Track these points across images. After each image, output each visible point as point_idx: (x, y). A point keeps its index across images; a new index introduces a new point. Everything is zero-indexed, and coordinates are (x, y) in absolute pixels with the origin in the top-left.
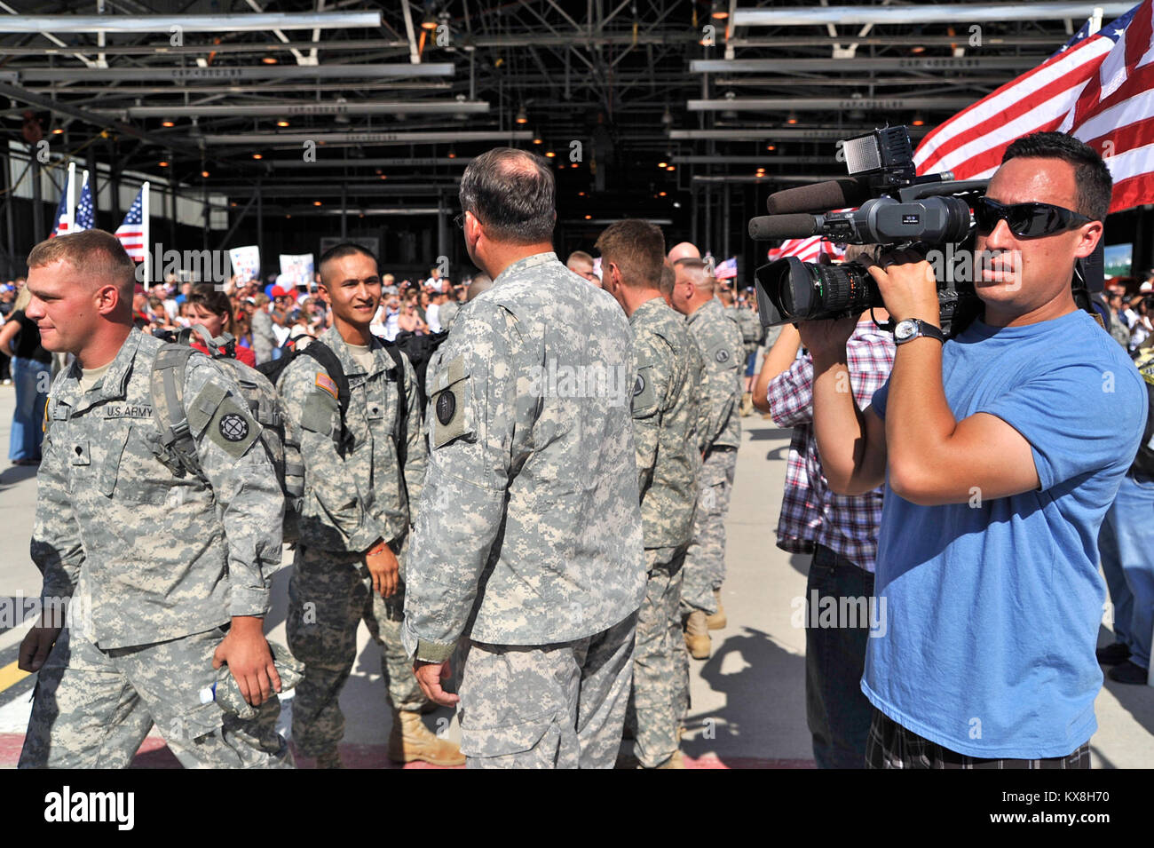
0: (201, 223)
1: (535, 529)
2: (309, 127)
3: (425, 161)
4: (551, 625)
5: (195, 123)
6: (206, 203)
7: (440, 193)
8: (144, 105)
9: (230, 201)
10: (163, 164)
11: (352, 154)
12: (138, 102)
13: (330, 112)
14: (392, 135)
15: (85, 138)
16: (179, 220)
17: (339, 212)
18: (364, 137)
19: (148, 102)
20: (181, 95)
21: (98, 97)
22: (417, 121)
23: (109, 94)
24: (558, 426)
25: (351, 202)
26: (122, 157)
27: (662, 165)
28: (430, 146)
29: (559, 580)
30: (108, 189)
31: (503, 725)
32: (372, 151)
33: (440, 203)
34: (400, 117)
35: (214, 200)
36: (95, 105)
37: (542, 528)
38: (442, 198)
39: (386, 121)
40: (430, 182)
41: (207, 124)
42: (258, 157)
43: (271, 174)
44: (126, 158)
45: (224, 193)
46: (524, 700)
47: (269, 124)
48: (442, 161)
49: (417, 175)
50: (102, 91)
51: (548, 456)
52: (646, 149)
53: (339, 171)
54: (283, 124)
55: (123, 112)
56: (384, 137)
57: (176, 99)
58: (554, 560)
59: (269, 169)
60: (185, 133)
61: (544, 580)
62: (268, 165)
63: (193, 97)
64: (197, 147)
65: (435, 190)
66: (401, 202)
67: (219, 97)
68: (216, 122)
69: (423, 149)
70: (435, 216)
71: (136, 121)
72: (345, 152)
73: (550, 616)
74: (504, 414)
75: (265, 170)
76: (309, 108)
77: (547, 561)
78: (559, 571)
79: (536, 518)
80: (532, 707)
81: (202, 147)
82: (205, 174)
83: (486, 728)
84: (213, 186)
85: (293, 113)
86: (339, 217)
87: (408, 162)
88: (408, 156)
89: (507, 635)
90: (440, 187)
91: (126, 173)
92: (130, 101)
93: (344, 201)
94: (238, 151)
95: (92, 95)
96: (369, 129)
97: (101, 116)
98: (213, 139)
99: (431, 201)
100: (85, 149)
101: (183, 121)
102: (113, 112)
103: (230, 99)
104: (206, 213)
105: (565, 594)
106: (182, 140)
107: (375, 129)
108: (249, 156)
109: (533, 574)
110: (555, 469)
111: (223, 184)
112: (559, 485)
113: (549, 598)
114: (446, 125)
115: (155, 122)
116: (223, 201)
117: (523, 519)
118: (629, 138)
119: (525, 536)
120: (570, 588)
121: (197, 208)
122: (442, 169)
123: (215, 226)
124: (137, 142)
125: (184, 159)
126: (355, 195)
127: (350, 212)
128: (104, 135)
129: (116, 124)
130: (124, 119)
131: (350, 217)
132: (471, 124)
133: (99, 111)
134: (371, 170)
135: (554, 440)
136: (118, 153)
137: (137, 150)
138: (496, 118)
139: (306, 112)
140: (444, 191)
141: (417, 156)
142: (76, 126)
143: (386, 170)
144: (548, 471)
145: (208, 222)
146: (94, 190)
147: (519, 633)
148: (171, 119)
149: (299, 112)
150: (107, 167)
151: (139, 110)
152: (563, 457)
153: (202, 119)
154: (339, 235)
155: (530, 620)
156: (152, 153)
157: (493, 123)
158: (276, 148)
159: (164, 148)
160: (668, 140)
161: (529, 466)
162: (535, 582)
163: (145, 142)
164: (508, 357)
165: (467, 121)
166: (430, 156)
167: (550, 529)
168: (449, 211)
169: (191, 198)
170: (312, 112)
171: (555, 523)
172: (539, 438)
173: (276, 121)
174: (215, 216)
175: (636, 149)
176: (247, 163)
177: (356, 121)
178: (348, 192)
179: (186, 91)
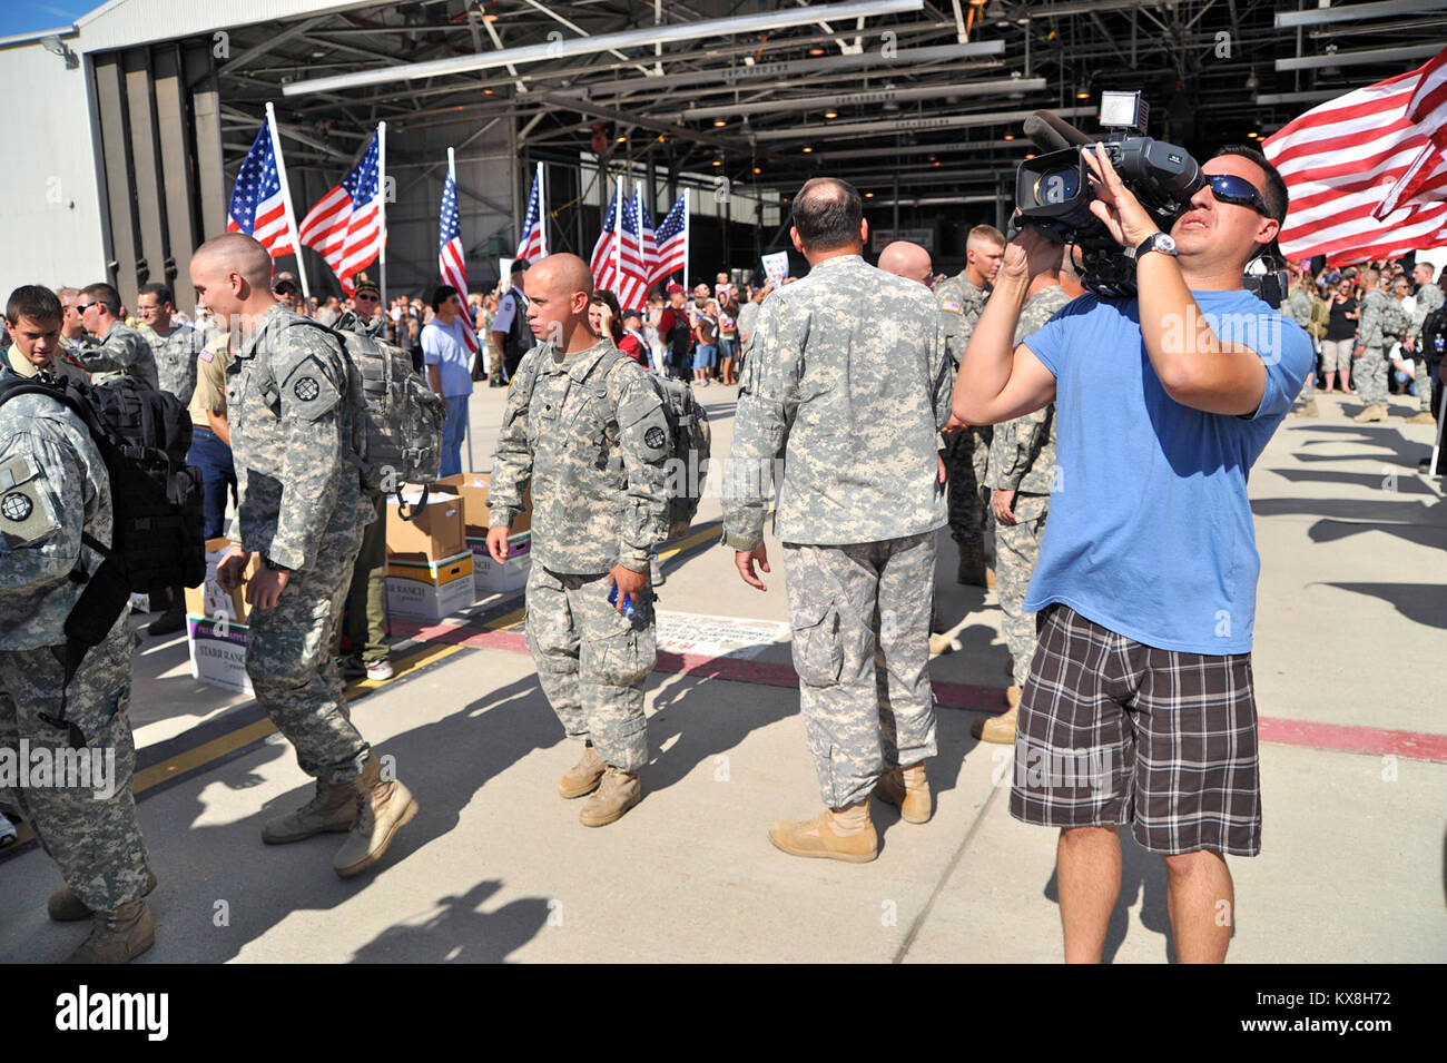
0: (752, 219)
1: (804, 460)
2: (860, 115)
3: (981, 145)
4: (817, 531)
5: (746, 120)
6: (759, 199)
7: (997, 178)
8: (697, 107)
9: (781, 196)
10: (717, 164)
11: (904, 141)
12: (692, 104)
13: (877, 100)
14: (944, 119)
15: (644, 144)
16: (732, 219)
17: (891, 203)
18: (914, 123)
19: (703, 104)
20: (732, 94)
21: (656, 104)
22: (969, 103)
23: (666, 100)
24: (822, 385)
25: (904, 193)
26: (677, 159)
27: (1253, 135)
28: (988, 127)
29: (824, 498)
30: (666, 191)
31: (803, 606)
32: (924, 137)
33: (998, 189)
34: (951, 100)
35: (766, 196)
36: (654, 112)
37: (809, 459)
38: (999, 183)
39: (937, 105)
40: (986, 166)
41: (758, 121)
42: (808, 150)
43: (822, 167)
44: (683, 160)
45: (778, 189)
46: (812, 587)
47: (817, 116)
48: (998, 144)
49: (973, 161)
50: (659, 97)
51: (814, 406)
52: (1234, 118)
53: (892, 160)
54: (831, 115)
55: (679, 115)
56: (936, 122)
57: (727, 98)
58: (817, 483)
59: (820, 162)
60: (736, 131)
61: (812, 497)
62: (819, 158)
63: (743, 95)
64: (748, 144)
65: (993, 175)
66: (956, 190)
67: (767, 93)
68: (766, 117)
69: (979, 133)
70: (993, 203)
71: (690, 124)
72: (898, 140)
73: (816, 524)
74: (775, 376)
75: (815, 163)
76: (856, 97)
77: (812, 483)
78: (822, 491)
79: (805, 451)
80: (818, 593)
81: (752, 143)
82: (757, 171)
83: (795, 608)
84: (766, 181)
85: (841, 103)
86: (891, 208)
87: (962, 146)
88: (962, 140)
89: (793, 536)
90: (998, 172)
91: (682, 174)
92: (685, 104)
93: (896, 190)
94: (790, 144)
95: (652, 102)
96: (920, 114)
97: (659, 122)
98: (764, 135)
99: (988, 187)
100: (645, 155)
101: (737, 119)
102: (669, 117)
103: (779, 94)
104: (759, 210)
105: (827, 509)
106: (734, 138)
107: (927, 113)
108: (799, 150)
109: (806, 492)
110: (818, 416)
111: (775, 179)
112: (821, 428)
113: (816, 510)
114: (1002, 105)
115: (708, 123)
116: (775, 197)
117: (797, 452)
118: (1211, 106)
119: (798, 465)
120: (832, 505)
121: (750, 205)
122: (1000, 153)
123: (767, 223)
124: (690, 144)
125: (736, 156)
126: (909, 185)
127: (901, 202)
128: (661, 139)
129: (673, 129)
130: (679, 123)
131: (902, 208)
132: (1030, 102)
133: (657, 117)
134: (924, 158)
135: (817, 395)
136: (675, 155)
137: (692, 151)
138: (1056, 94)
139: (854, 102)
140: (1002, 175)
141: (972, 140)
142: (638, 133)
143: (941, 156)
144: (813, 418)
145: (760, 219)
146: (652, 195)
147: (800, 535)
148: (722, 118)
149: (847, 102)
150: (665, 170)
151: (694, 113)
152: (825, 408)
153: (752, 116)
154: (892, 227)
155: (806, 526)
156: (707, 152)
157: (1053, 100)
158: (827, 140)
159: (717, 148)
160: (1256, 106)
161: (800, 413)
162: (807, 498)
163: (699, 143)
164: (776, 334)
165: (1024, 99)
166: (987, 138)
167: (814, 460)
168: (1008, 198)
169: (743, 196)
170: (859, 101)
171: (819, 457)
172: (805, 393)
173: (825, 113)
174: (767, 212)
175: (1219, 119)
176: (798, 157)
177: (906, 106)
178: (900, 181)
179: (737, 90)
